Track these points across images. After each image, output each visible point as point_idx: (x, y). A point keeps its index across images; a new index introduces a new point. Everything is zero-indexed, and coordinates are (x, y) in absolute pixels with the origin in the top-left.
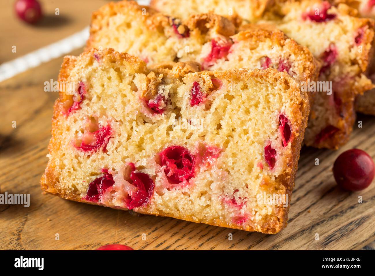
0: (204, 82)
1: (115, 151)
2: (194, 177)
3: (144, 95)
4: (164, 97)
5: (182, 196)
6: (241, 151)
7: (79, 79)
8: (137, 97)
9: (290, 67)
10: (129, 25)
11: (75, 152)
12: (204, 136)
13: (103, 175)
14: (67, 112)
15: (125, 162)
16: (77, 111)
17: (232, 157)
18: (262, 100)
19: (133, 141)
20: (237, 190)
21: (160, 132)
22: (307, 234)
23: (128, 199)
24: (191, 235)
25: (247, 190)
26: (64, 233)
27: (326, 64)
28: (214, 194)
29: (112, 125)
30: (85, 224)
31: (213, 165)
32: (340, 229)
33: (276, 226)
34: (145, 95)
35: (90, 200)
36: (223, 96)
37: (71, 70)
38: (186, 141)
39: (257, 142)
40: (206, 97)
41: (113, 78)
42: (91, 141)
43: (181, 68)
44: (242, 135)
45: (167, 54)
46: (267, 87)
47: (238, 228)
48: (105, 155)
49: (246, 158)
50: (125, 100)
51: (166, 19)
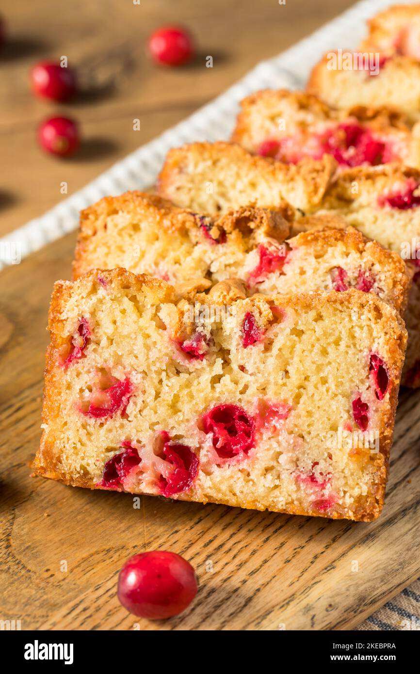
0: (261, 313)
1: (139, 416)
2: (254, 447)
3: (176, 334)
4: (205, 337)
5: (240, 474)
6: (319, 407)
7: (79, 315)
8: (166, 338)
9: (375, 281)
10: (136, 228)
11: (81, 420)
12: (264, 389)
13: (123, 450)
14: (65, 362)
15: (154, 430)
16: (79, 361)
17: (307, 417)
18: (344, 335)
19: (164, 400)
20: (316, 463)
21: (201, 386)
22: (410, 514)
23: (161, 481)
25: (331, 463)
26: (71, 534)
28: (284, 469)
29: (132, 378)
30: (98, 519)
31: (281, 430)
33: (374, 510)
34: (178, 335)
35: (108, 487)
36: (288, 331)
37: (66, 301)
38: (240, 396)
39: (340, 394)
40: (264, 333)
41: (128, 311)
42: (102, 402)
43: (225, 293)
44: (319, 386)
45: (196, 269)
46: (351, 316)
47: (321, 516)
48: (125, 421)
49: (327, 418)
50: (149, 342)
51: (192, 218)
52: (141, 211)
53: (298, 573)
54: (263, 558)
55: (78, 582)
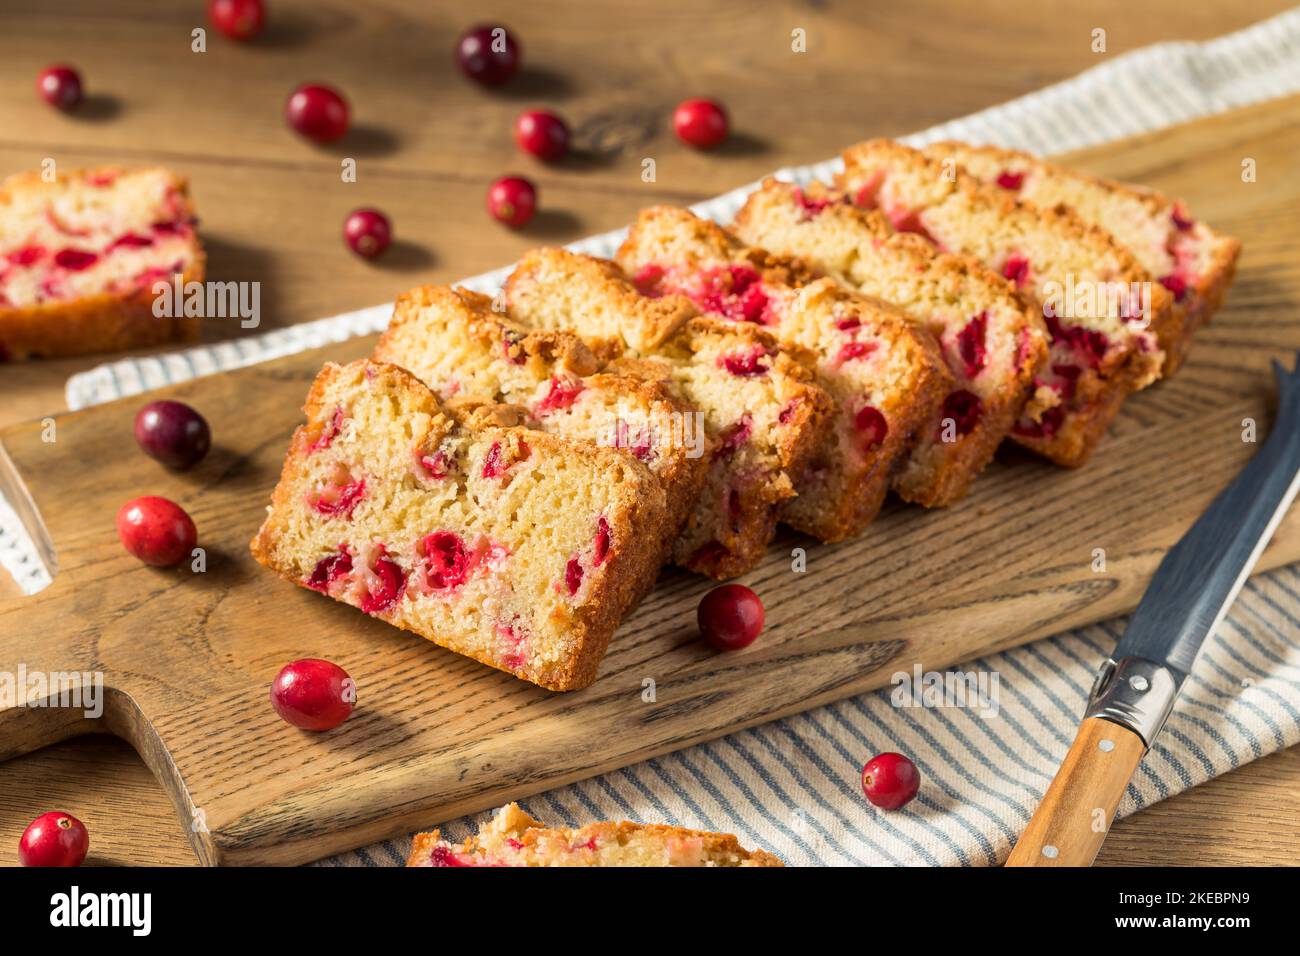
0: (508, 446)
1: (363, 522)
2: (463, 584)
3: (419, 447)
4: (445, 457)
5: (441, 608)
6: (536, 559)
7: (336, 403)
8: (409, 449)
10: (445, 326)
11: (306, 511)
12: (490, 526)
13: (339, 553)
14: (309, 448)
15: (373, 541)
16: (323, 450)
17: (522, 566)
18: (581, 491)
19: (391, 512)
20: (518, 617)
21: (432, 508)
22: (623, 700)
23: (367, 597)
24: (452, 668)
25: (531, 619)
26: (271, 627)
27: (728, 445)
28: (485, 614)
29: (367, 481)
31: (493, 572)
32: (677, 703)
33: (561, 680)
35: (314, 586)
36: (528, 472)
37: (329, 385)
38: (464, 527)
39: (560, 551)
40: (505, 469)
41: (384, 411)
42: (333, 500)
44: (543, 537)
45: (488, 385)
46: (593, 473)
47: (508, 671)
48: (348, 524)
49: (541, 572)
50: (394, 448)
51: (498, 330)
52: (451, 309)
53: (474, 725)
54: (446, 702)
55: (253, 675)
